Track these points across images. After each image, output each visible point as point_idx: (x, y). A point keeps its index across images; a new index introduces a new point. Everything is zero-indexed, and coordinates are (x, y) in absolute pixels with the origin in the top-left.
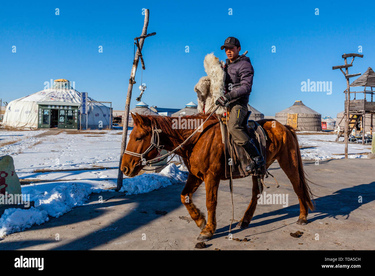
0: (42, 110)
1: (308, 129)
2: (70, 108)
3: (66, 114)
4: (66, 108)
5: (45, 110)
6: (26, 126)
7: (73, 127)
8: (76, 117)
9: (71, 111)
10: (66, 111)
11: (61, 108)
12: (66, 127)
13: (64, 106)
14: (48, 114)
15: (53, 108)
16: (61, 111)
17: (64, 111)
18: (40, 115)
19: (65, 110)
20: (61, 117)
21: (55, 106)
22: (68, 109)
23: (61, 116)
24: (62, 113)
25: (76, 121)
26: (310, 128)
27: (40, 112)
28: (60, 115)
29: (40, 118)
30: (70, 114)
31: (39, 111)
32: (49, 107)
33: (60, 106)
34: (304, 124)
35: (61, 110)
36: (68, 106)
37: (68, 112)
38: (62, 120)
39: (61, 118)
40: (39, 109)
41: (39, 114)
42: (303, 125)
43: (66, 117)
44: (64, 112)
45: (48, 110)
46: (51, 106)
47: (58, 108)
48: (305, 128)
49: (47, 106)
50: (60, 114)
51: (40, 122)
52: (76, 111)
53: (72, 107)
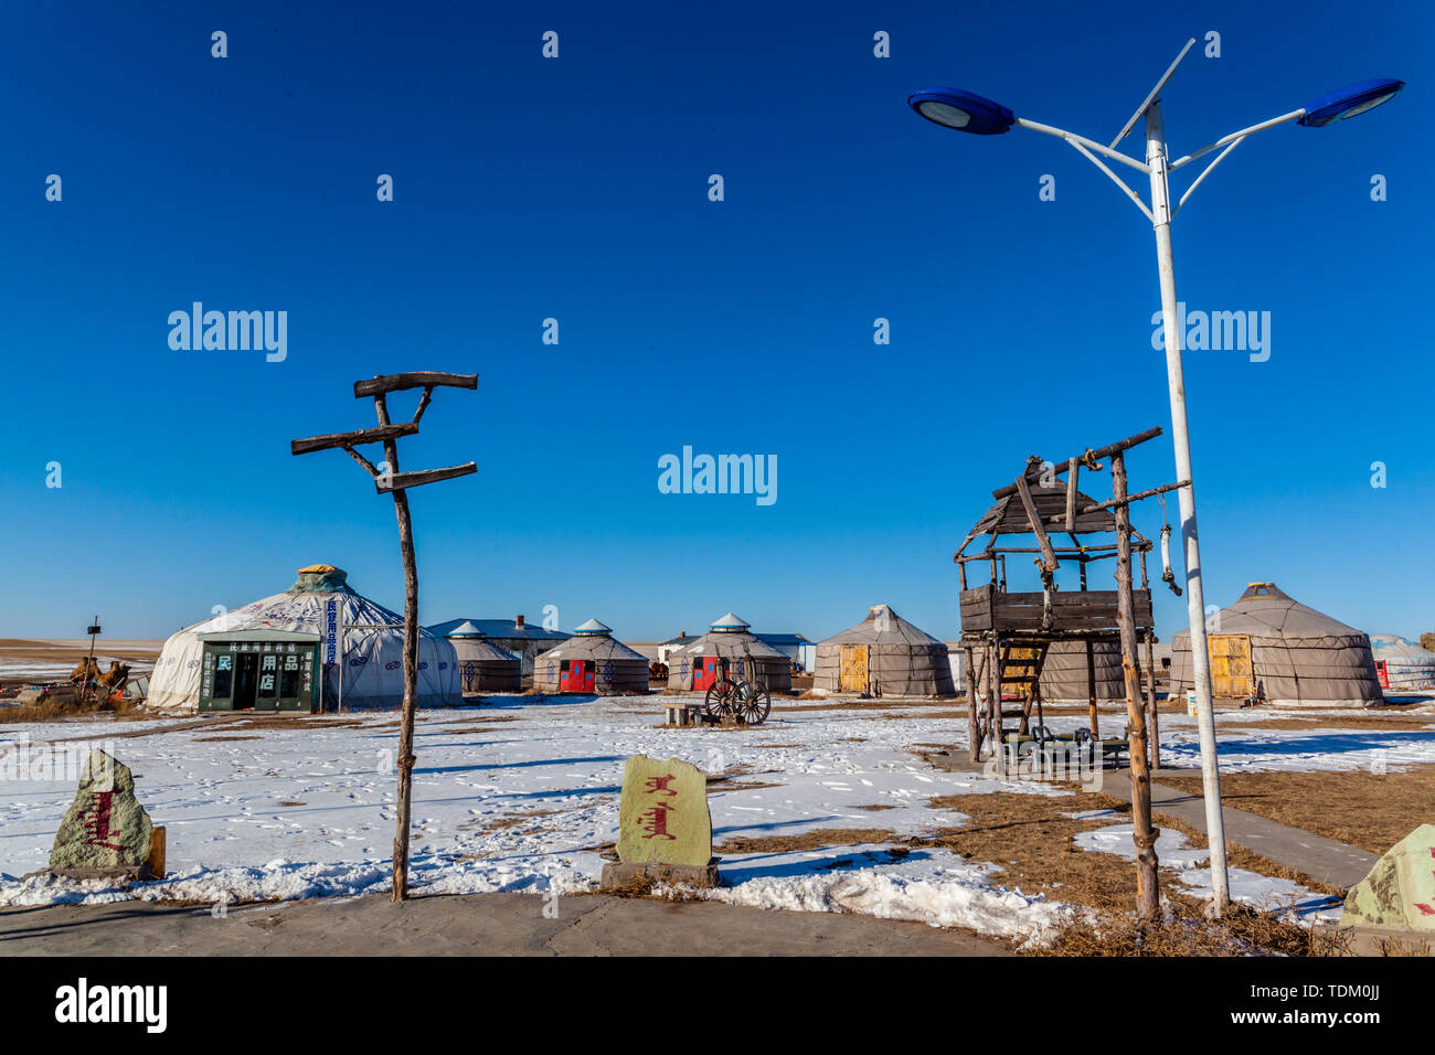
0: (214, 658)
1: (1073, 694)
2: (292, 649)
3: (280, 668)
4: (279, 648)
5: (221, 658)
6: (183, 705)
7: (299, 704)
8: (308, 676)
9: (295, 657)
10: (281, 659)
11: (267, 649)
12: (278, 704)
13: (274, 644)
14: (229, 668)
15: (245, 648)
16: (266, 658)
17: (274, 657)
18: (207, 673)
19: (278, 656)
20: (264, 677)
21: (251, 644)
22: (287, 649)
23: (267, 672)
24: (270, 662)
25: (307, 687)
26: (1080, 687)
27: (208, 664)
28: (264, 669)
29: (208, 681)
30: (291, 665)
31: (204, 660)
32: (233, 648)
33: (263, 644)
34: (1057, 676)
35: (268, 654)
36: (286, 644)
37: (285, 660)
38: (267, 683)
39: (266, 680)
40: (204, 654)
41: (203, 669)
42: (1056, 679)
43: (280, 676)
44: (274, 661)
45: (229, 658)
46: (239, 644)
47: (257, 648)
48: (1061, 689)
49: (228, 644)
50: (262, 665)
51: (207, 692)
52: (309, 656)
53: (298, 644)
